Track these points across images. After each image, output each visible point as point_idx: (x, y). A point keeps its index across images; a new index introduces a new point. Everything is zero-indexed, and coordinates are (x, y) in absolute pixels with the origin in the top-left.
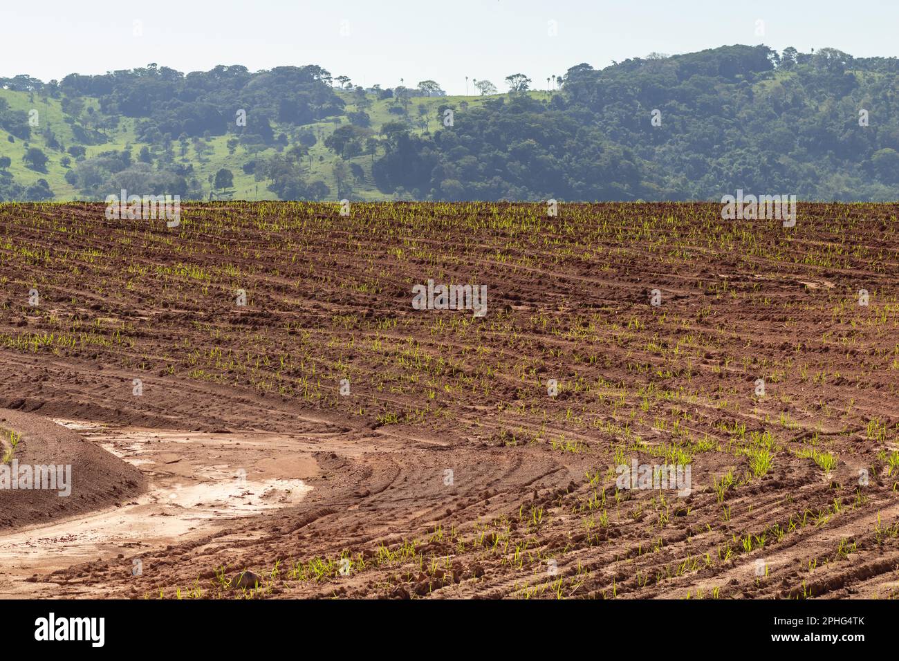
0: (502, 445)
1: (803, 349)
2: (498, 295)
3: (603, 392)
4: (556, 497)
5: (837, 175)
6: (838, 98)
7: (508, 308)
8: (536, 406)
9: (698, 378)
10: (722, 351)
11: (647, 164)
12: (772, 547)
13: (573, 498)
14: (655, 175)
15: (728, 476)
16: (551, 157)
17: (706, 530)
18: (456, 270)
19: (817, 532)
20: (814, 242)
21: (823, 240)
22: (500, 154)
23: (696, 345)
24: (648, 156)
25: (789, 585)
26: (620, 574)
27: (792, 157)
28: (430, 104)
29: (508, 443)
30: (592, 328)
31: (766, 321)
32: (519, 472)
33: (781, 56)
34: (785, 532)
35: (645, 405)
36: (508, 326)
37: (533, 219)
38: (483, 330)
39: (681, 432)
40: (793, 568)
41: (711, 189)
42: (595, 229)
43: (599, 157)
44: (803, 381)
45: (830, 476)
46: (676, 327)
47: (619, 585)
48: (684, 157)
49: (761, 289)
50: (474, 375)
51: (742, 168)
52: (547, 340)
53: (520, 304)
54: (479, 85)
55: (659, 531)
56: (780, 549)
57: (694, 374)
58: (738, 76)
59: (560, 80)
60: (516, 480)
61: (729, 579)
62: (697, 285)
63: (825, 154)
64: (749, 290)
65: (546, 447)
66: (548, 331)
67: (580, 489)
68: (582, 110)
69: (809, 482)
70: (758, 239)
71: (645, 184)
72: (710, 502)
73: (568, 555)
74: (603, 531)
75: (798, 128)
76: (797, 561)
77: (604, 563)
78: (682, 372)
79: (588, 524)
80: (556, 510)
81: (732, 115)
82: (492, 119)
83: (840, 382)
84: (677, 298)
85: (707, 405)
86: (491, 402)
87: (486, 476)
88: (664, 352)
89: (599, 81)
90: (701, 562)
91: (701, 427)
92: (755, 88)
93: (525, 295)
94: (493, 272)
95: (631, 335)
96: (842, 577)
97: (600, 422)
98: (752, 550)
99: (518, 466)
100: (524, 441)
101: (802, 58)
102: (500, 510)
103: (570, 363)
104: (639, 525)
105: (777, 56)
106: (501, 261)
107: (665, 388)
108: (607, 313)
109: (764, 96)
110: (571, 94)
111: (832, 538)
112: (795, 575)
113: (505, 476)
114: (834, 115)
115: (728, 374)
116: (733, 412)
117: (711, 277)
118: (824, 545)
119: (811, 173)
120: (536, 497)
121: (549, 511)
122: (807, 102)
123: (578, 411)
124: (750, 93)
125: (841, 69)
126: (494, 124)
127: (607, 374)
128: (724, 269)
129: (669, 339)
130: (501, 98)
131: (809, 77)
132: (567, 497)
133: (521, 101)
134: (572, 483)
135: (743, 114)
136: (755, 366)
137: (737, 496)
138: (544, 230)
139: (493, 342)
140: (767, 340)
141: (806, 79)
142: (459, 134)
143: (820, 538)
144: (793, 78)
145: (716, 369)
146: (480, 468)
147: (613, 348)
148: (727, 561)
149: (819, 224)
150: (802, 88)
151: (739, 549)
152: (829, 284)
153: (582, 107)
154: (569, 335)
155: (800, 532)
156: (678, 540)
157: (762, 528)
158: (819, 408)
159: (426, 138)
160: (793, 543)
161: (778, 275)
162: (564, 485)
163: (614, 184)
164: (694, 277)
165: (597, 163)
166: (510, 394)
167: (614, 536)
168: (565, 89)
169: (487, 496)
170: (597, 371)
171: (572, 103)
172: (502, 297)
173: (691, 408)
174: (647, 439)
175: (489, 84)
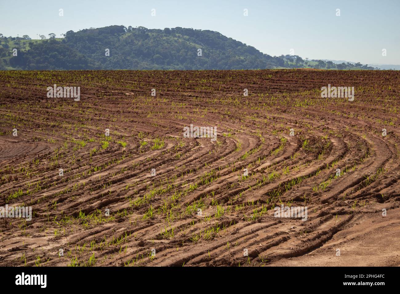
0: (34, 141)
1: (123, 112)
2: (37, 97)
3: (64, 125)
4: (44, 156)
5: (144, 62)
6: (144, 40)
7: (39, 101)
8: (45, 130)
9: (93, 121)
10: (100, 113)
11: (90, 59)
12: (103, 170)
13: (49, 156)
14: (92, 62)
15: (94, 149)
16: (62, 57)
17: (85, 165)
18: (25, 90)
19: (116, 165)
20: (129, 82)
21: (132, 81)
22: (47, 56)
23: (93, 111)
24: (90, 57)
25: (106, 181)
26: (57, 179)
27: (131, 57)
28: (27, 42)
29: (35, 140)
30: (63, 107)
31: (113, 104)
32: (36, 149)
33: (127, 29)
34: (107, 165)
35: (76, 129)
36: (38, 106)
37: (50, 75)
38: (31, 107)
39: (86, 136)
40: (108, 176)
41: (108, 66)
42: (67, 78)
43: (76, 57)
44: (122, 121)
45: (124, 149)
46: (87, 106)
47: (57, 182)
48: (100, 57)
49: (113, 95)
50: (27, 121)
51: (117, 60)
52: (49, 110)
53: (43, 100)
54: (41, 36)
55: (72, 165)
56: (105, 170)
57: (91, 120)
58: (115, 34)
59: (64, 35)
60: (35, 151)
61: (89, 179)
62: (95, 94)
63: (140, 56)
64: (110, 95)
65: (46, 142)
66: (50, 108)
67: (52, 154)
68: (71, 44)
69: (118, 151)
70: (113, 81)
71: (89, 65)
72: (88, 157)
73: (43, 174)
74: (55, 166)
75: (132, 49)
76: (109, 174)
77: (54, 176)
78: (88, 119)
79: (52, 164)
80: (44, 160)
81: (114, 45)
82: (44, 46)
83: (132, 121)
84: (89, 98)
85: (94, 129)
86: (31, 128)
87: (26, 150)
88: (83, 113)
89: (75, 35)
90: (82, 175)
91: (92, 135)
92: (120, 38)
93: (45, 97)
94: (36, 91)
95: (74, 109)
96: (121, 178)
97: (63, 134)
98: (97, 171)
99: (36, 147)
100: (40, 140)
101: (133, 29)
102: (27, 160)
103: (56, 117)
104: (66, 164)
105: (126, 28)
106: (38, 87)
107: (82, 124)
108: (68, 102)
109: (123, 40)
110: (68, 39)
111: (120, 167)
112: (108, 178)
113: (32, 150)
114: (143, 45)
115: (101, 120)
116: (101, 131)
117: (99, 92)
118: (118, 169)
119: (136, 62)
120: (39, 156)
121: (42, 160)
122: (135, 41)
123: (57, 131)
124: (119, 39)
125: (145, 32)
126: (45, 48)
127: (67, 120)
128: (103, 89)
129: (85, 110)
130: (47, 40)
131: (136, 34)
132: (48, 156)
133: (53, 41)
134: (50, 152)
135: (117, 45)
136: (109, 117)
137: (96, 155)
138: (52, 79)
139: (34, 111)
140: (113, 110)
141: (135, 35)
142: (35, 50)
143: (117, 167)
144: (131, 35)
145: (98, 118)
146: (25, 148)
147: (69, 112)
148: (89, 174)
149: (131, 76)
150: (134, 38)
151: (93, 171)
152: (132, 94)
153: (71, 43)
154: (56, 109)
155: (112, 165)
156: (76, 168)
157: (101, 164)
158: (126, 129)
159: (25, 52)
160: (109, 169)
161: (118, 91)
162: (47, 153)
163: (80, 65)
164: (95, 92)
165: (76, 59)
166: (37, 126)
167: (58, 168)
168: (66, 37)
169: (25, 156)
170: (64, 119)
171: (68, 42)
172: (38, 98)
173: (89, 129)
174: (76, 139)
175: (44, 36)
